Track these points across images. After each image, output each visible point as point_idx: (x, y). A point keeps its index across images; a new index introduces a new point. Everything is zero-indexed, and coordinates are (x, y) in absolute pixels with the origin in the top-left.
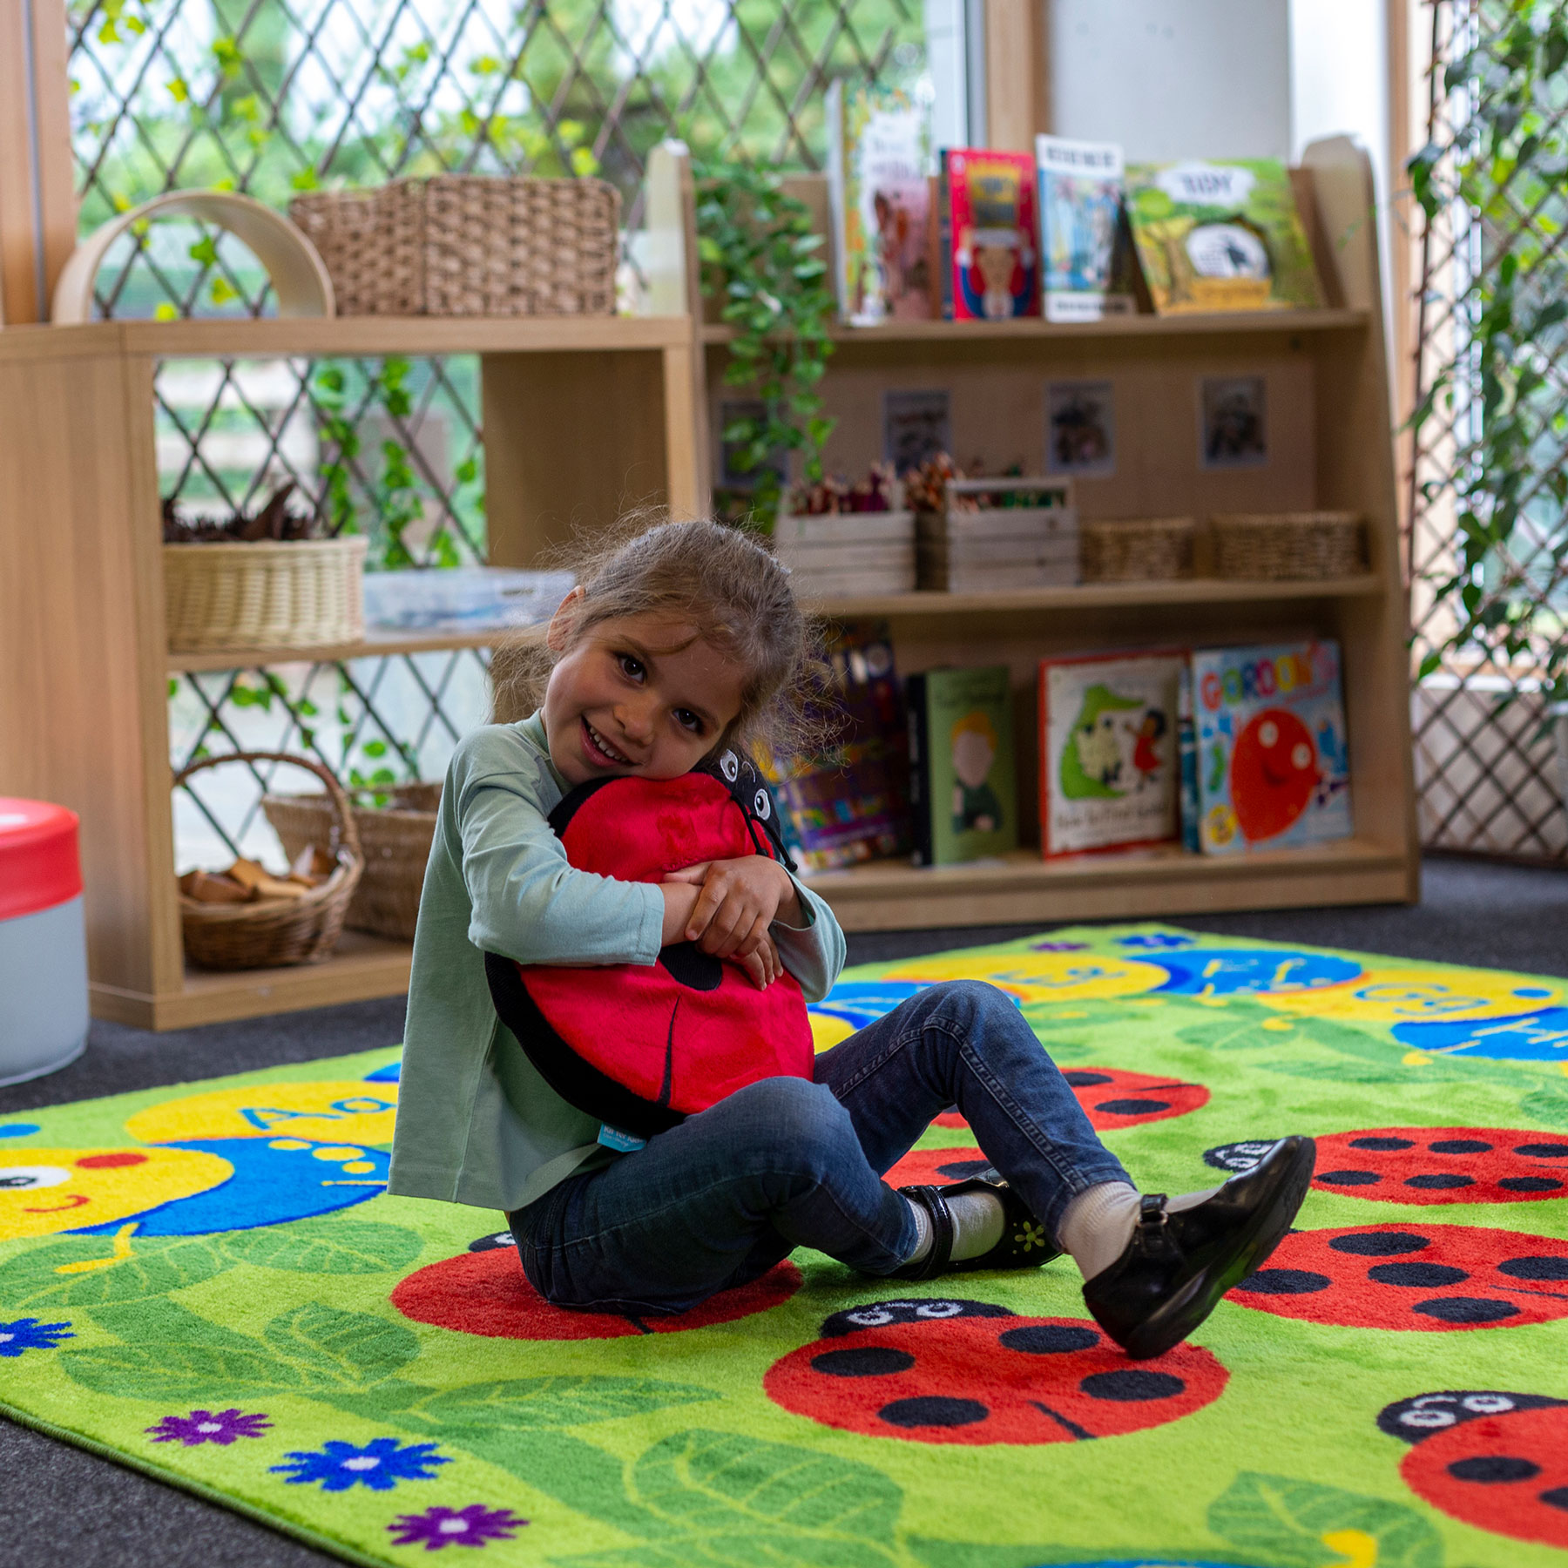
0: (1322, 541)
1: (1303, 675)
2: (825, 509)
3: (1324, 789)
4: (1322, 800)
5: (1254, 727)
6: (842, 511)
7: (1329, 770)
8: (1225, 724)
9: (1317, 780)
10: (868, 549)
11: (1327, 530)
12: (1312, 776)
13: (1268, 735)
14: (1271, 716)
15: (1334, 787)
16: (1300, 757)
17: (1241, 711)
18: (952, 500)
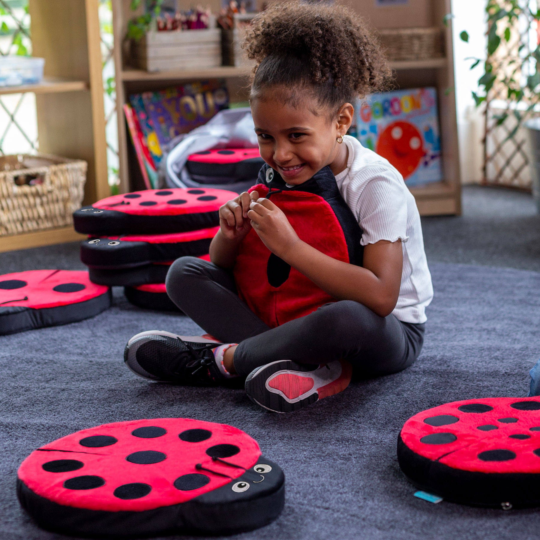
0: (416, 43)
1: (416, 104)
2: (174, 28)
3: (428, 158)
4: (426, 163)
5: (389, 130)
6: (183, 29)
7: (430, 149)
8: (373, 129)
9: (424, 154)
10: (196, 47)
11: (419, 37)
12: (421, 152)
13: (397, 133)
14: (399, 124)
15: (433, 157)
16: (414, 144)
17: (382, 122)
18: (237, 24)
